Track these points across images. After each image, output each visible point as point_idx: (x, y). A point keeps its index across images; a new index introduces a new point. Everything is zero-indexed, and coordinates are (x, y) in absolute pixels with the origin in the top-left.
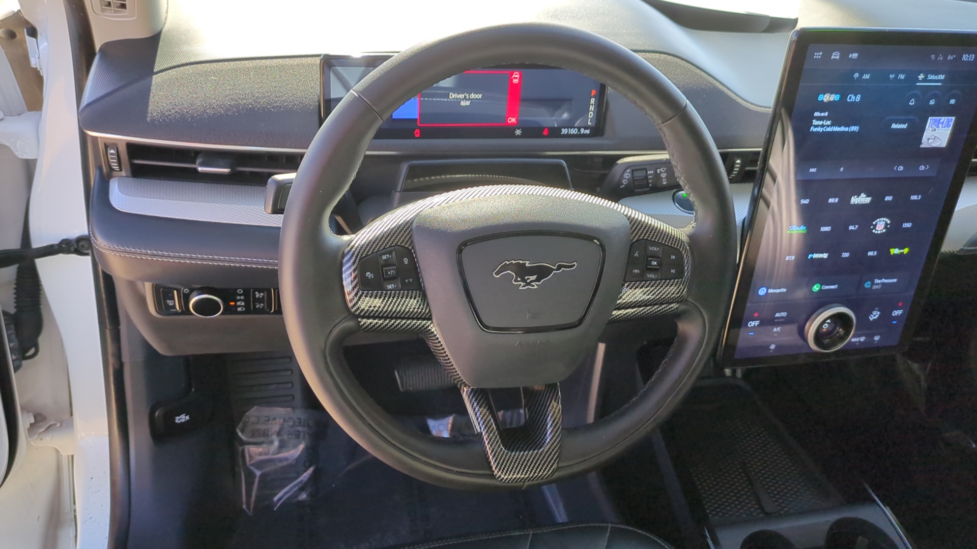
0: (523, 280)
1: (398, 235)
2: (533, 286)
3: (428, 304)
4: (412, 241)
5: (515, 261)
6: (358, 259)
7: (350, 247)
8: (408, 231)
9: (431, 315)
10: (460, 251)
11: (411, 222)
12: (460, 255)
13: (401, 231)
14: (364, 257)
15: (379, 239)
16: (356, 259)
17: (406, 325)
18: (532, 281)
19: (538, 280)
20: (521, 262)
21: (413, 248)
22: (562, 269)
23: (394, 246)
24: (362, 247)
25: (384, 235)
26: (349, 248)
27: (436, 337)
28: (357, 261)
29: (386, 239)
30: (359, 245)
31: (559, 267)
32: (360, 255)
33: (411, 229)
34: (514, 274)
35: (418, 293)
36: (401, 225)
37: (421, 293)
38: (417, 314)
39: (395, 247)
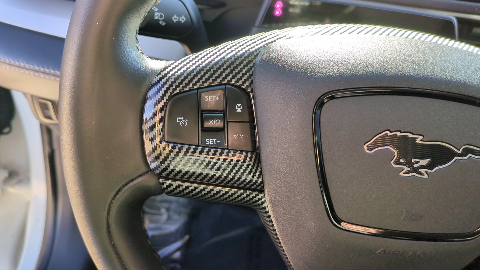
0: (410, 164)
1: (234, 69)
2: (421, 174)
3: (261, 173)
4: (252, 81)
5: (401, 132)
6: (168, 94)
7: (160, 76)
8: (249, 67)
9: (263, 187)
10: (320, 104)
11: (255, 54)
12: (319, 111)
13: (239, 65)
14: (177, 94)
15: (205, 71)
16: (164, 95)
17: (227, 195)
18: (422, 167)
19: (430, 166)
20: (410, 135)
21: (252, 91)
22: (469, 155)
23: (225, 84)
24: (176, 79)
25: (213, 66)
26: (158, 78)
27: (268, 214)
28: (166, 98)
29: (215, 72)
30: (173, 75)
31: (466, 152)
32: (171, 90)
33: (254, 64)
34: (395, 151)
35: (250, 156)
36: (241, 56)
37: (254, 156)
38: (245, 183)
39: (227, 86)
